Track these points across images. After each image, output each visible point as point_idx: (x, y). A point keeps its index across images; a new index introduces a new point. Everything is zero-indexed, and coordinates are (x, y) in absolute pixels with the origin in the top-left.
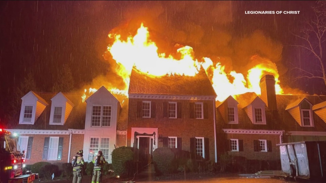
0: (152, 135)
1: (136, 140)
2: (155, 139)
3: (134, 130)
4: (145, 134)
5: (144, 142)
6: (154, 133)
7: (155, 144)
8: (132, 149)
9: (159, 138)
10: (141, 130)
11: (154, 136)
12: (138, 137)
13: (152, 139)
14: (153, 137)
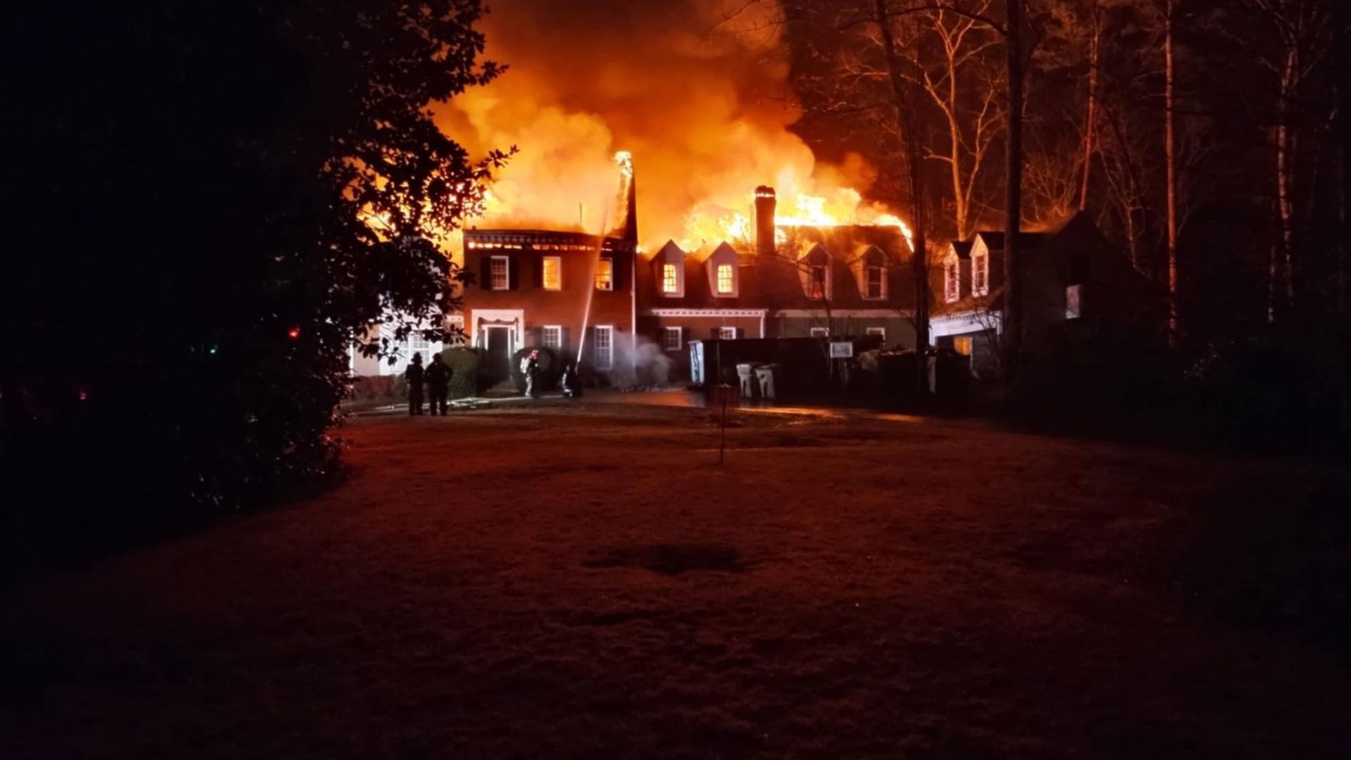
0: (511, 323)
1: (481, 333)
2: (517, 330)
3: (476, 314)
4: (498, 322)
5: (498, 337)
6: (517, 320)
7: (517, 340)
8: (475, 350)
9: (527, 328)
10: (491, 315)
11: (517, 326)
12: (485, 327)
13: (512, 332)
14: (513, 327)
